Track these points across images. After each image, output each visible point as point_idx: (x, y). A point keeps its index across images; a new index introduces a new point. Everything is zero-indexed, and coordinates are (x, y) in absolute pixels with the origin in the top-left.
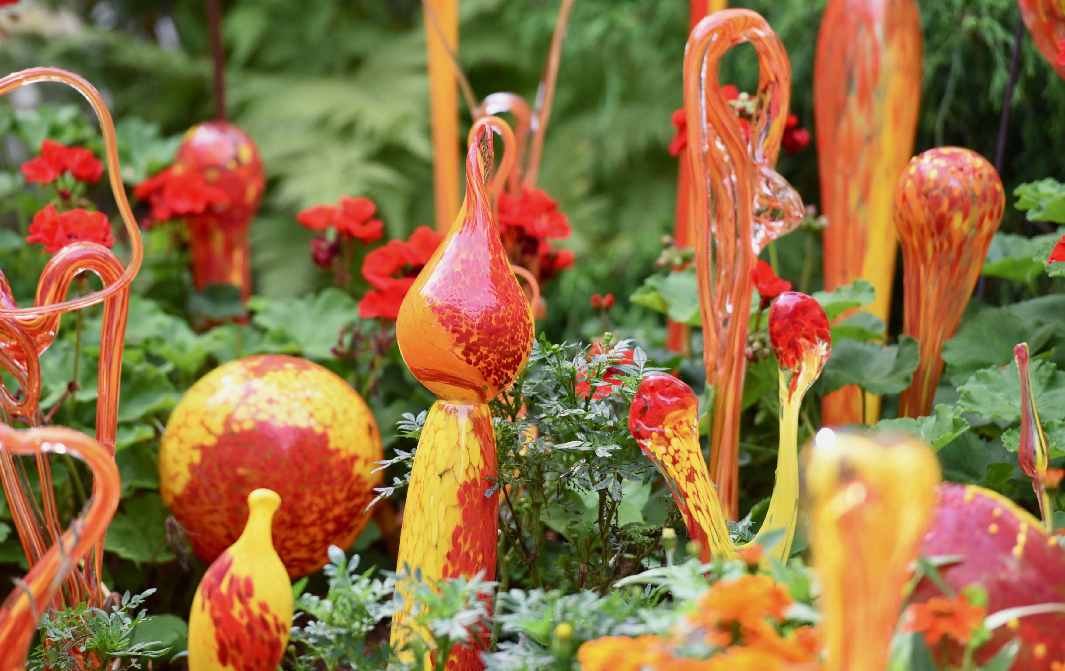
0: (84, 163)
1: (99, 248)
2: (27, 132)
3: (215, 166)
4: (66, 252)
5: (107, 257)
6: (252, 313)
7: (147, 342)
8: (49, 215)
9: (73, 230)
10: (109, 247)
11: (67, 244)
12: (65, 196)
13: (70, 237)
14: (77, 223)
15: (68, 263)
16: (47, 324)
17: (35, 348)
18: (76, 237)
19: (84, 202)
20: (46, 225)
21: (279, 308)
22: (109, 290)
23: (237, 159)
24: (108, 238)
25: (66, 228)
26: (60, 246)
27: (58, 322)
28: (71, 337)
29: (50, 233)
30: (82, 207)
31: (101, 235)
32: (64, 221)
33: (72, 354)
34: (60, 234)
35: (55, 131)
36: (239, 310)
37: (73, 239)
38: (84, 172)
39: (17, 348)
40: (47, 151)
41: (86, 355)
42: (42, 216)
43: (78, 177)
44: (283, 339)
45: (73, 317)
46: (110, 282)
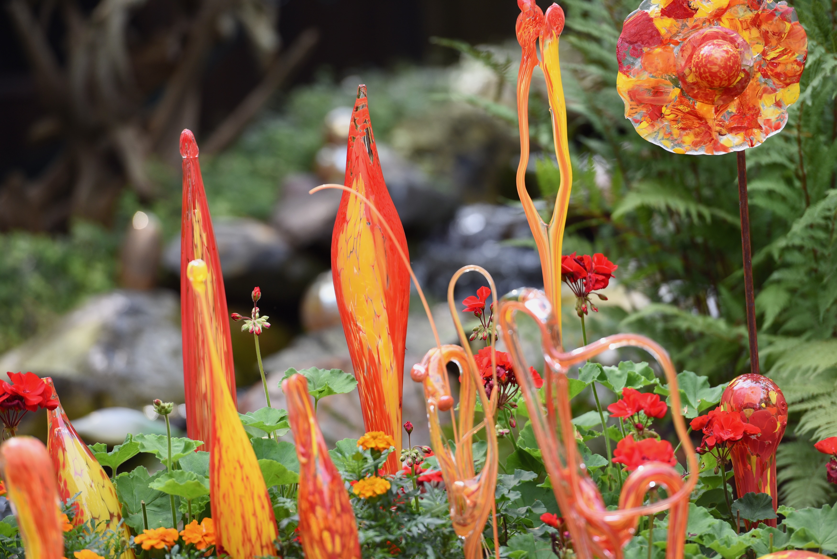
0: (653, 404)
1: (665, 468)
2: (611, 380)
3: (750, 406)
4: (642, 470)
5: (671, 475)
6: (781, 517)
7: (701, 537)
8: (628, 443)
9: (646, 454)
10: (673, 466)
11: (641, 464)
12: (639, 428)
13: (644, 459)
14: (649, 448)
15: (643, 479)
16: (628, 524)
17: (620, 541)
18: (648, 459)
19: (653, 432)
20: (626, 450)
21: (801, 513)
22: (673, 499)
23: (767, 400)
24: (672, 460)
25: (641, 452)
26: (637, 465)
27: (637, 522)
28: (646, 533)
29: (630, 456)
30: (653, 436)
31: (667, 458)
32: (639, 447)
33: (646, 546)
34: (637, 457)
35: (631, 380)
36: (771, 515)
37: (646, 461)
38: (654, 411)
39: (607, 542)
40: (626, 395)
41: (656, 547)
42: (623, 443)
43: (649, 415)
44: (806, 539)
45: (646, 518)
46: (674, 492)
